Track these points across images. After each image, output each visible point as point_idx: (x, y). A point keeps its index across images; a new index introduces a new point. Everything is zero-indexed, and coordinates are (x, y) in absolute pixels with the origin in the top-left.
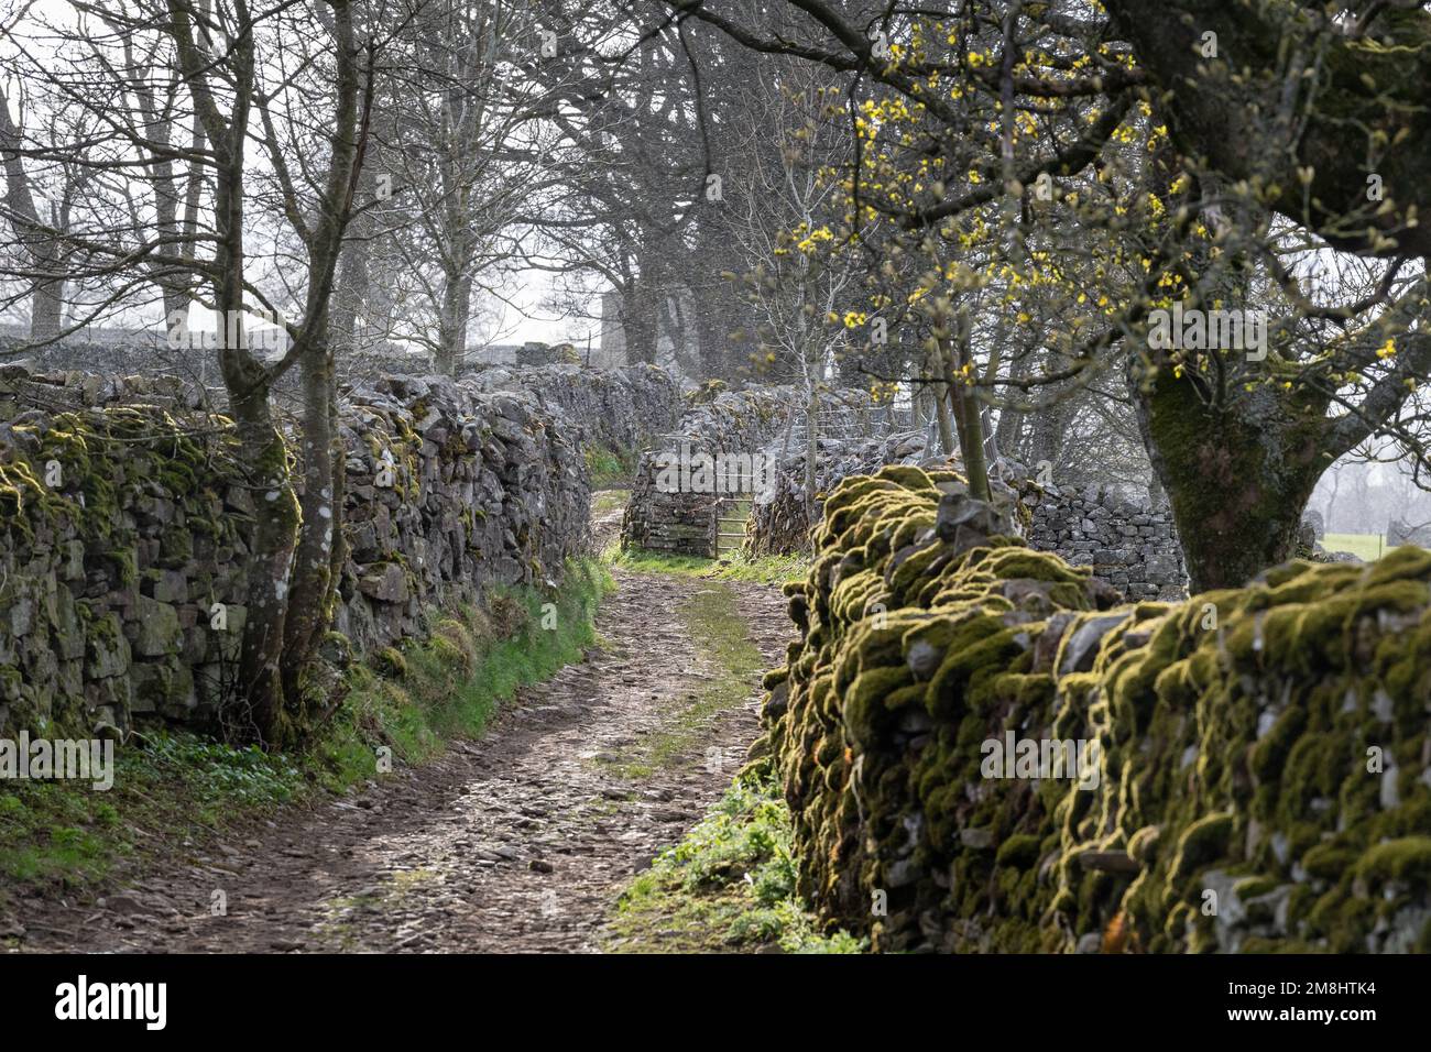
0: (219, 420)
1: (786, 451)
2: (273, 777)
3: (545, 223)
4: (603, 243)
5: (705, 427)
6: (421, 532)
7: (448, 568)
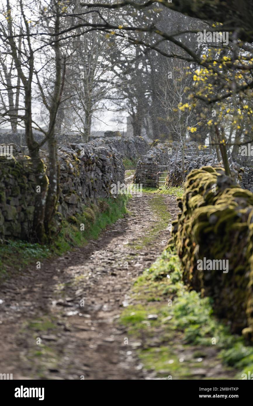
0: (26, 157)
1: (176, 159)
2: (42, 252)
3: (111, 99)
4: (127, 104)
5: (155, 153)
6: (80, 185)
7: (87, 194)
